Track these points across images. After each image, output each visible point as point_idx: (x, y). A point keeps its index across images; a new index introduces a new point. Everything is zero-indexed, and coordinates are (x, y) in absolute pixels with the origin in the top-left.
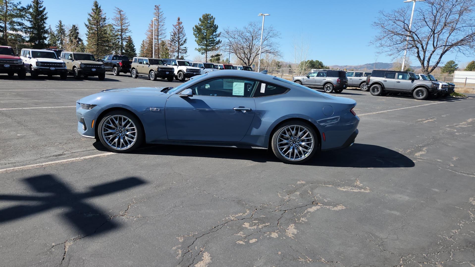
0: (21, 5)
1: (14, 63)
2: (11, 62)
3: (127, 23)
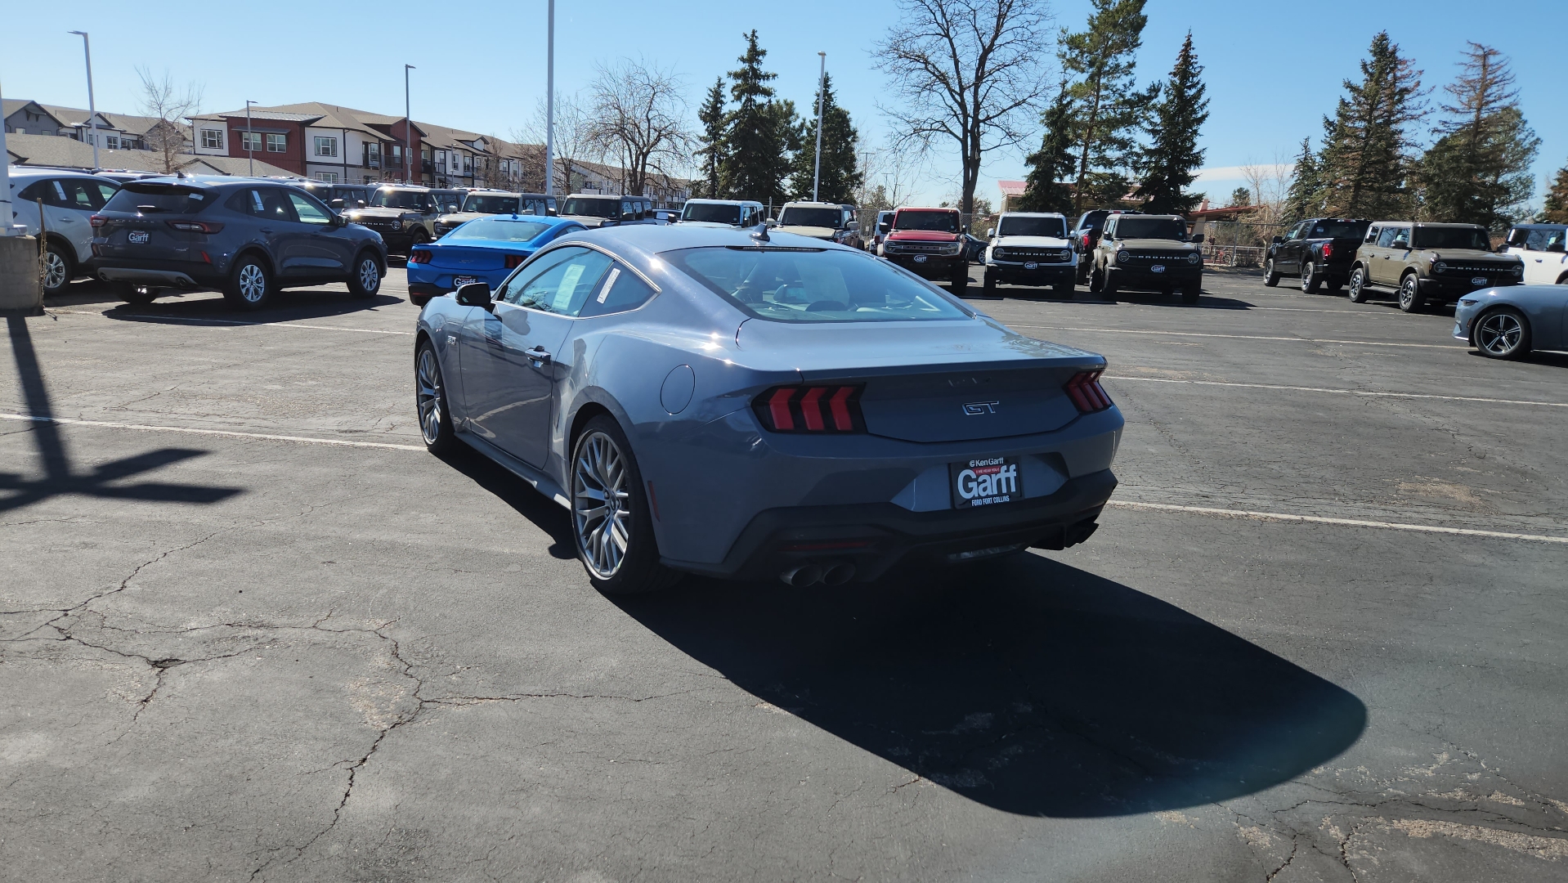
0: (1133, 90)
1: (938, 252)
2: (931, 248)
3: (1506, 97)
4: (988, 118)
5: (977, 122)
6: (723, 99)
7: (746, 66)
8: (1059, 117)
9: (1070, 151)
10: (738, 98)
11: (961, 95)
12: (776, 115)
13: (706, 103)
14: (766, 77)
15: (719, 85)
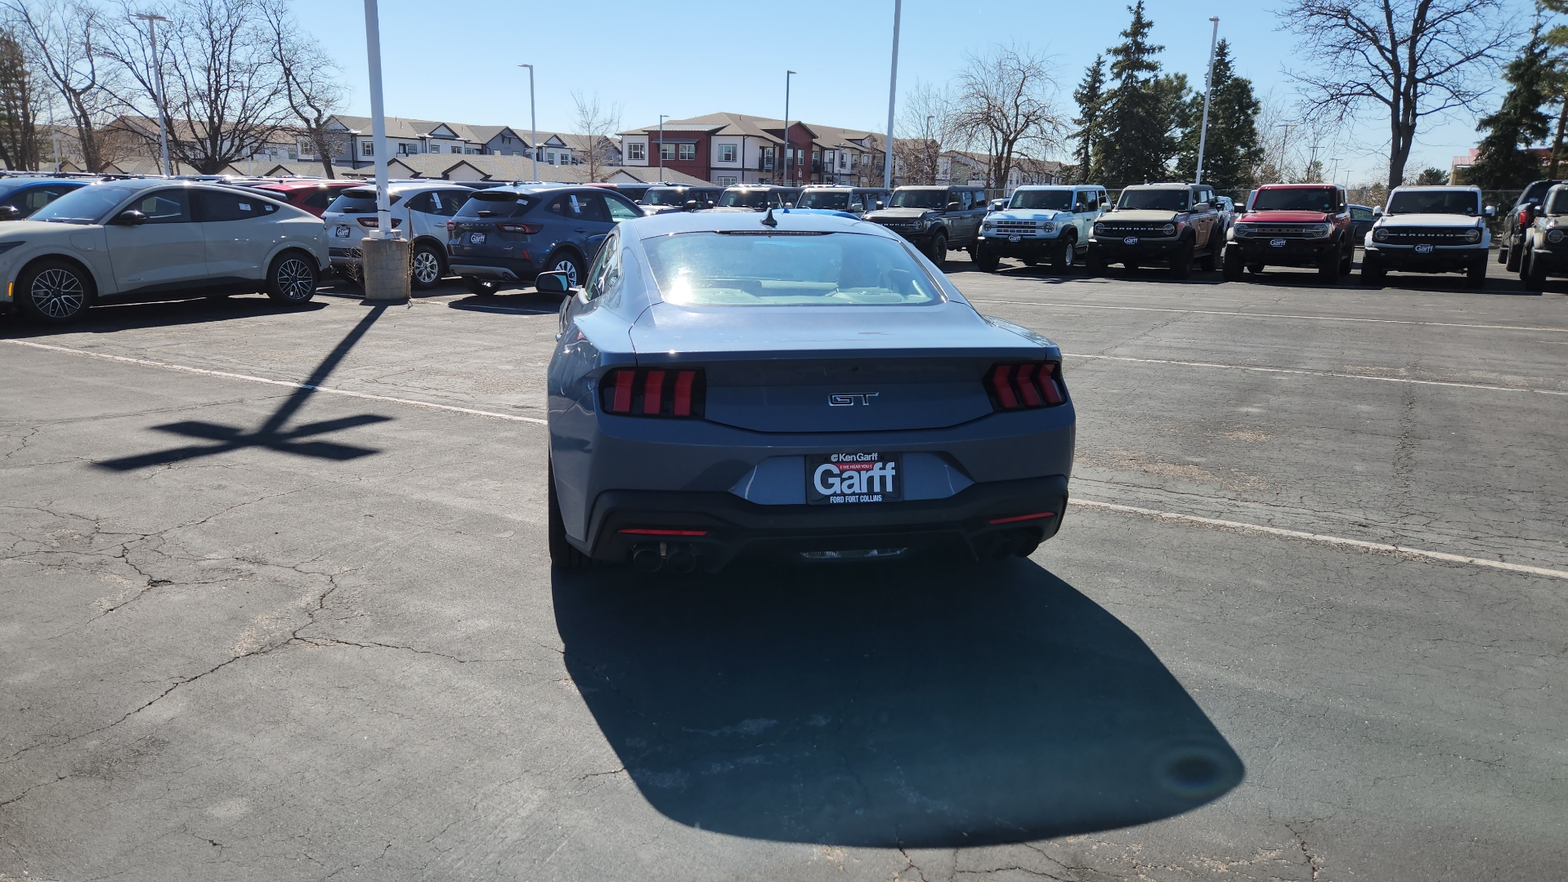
1: (1301, 235)
2: (1291, 231)
4: (1430, 76)
5: (1413, 81)
6: (1102, 78)
7: (1129, 41)
8: (1527, 70)
9: (1543, 109)
10: (1118, 75)
11: (1393, 51)
12: (1162, 90)
13: (1083, 83)
14: (1152, 50)
15: (1099, 64)
